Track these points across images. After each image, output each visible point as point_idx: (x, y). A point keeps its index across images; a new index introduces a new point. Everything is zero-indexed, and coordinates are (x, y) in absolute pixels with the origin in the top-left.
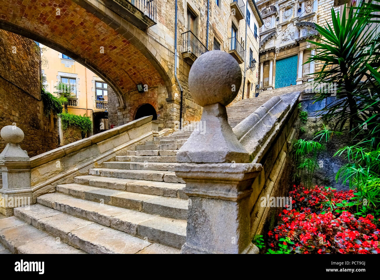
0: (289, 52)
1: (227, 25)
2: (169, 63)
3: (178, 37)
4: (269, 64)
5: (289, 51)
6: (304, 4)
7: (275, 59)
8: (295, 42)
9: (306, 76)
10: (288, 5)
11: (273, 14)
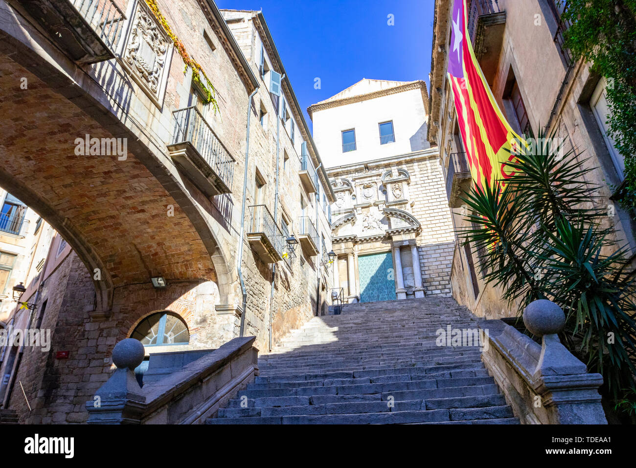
0: (379, 247)
4: (347, 260)
5: (378, 244)
6: (389, 186)
7: (356, 254)
8: (385, 233)
9: (410, 287)
10: (367, 183)
11: (346, 190)
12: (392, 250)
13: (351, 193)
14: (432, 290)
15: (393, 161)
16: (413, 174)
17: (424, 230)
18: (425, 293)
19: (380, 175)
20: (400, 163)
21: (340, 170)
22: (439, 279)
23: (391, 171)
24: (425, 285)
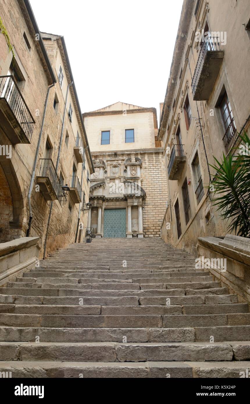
0: (118, 205)
1: (70, 163)
2: (25, 183)
3: (37, 161)
4: (97, 211)
5: (118, 203)
6: (129, 168)
7: (104, 207)
8: (123, 197)
9: (135, 231)
10: (115, 164)
11: (101, 167)
12: (127, 208)
13: (104, 169)
14: (148, 235)
15: (133, 152)
16: (144, 162)
17: (148, 197)
18: (144, 236)
19: (123, 160)
20: (137, 154)
21: (99, 154)
22: (154, 228)
23: (131, 158)
24: (145, 231)
